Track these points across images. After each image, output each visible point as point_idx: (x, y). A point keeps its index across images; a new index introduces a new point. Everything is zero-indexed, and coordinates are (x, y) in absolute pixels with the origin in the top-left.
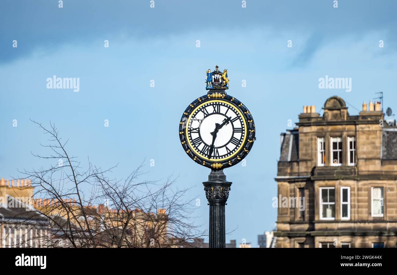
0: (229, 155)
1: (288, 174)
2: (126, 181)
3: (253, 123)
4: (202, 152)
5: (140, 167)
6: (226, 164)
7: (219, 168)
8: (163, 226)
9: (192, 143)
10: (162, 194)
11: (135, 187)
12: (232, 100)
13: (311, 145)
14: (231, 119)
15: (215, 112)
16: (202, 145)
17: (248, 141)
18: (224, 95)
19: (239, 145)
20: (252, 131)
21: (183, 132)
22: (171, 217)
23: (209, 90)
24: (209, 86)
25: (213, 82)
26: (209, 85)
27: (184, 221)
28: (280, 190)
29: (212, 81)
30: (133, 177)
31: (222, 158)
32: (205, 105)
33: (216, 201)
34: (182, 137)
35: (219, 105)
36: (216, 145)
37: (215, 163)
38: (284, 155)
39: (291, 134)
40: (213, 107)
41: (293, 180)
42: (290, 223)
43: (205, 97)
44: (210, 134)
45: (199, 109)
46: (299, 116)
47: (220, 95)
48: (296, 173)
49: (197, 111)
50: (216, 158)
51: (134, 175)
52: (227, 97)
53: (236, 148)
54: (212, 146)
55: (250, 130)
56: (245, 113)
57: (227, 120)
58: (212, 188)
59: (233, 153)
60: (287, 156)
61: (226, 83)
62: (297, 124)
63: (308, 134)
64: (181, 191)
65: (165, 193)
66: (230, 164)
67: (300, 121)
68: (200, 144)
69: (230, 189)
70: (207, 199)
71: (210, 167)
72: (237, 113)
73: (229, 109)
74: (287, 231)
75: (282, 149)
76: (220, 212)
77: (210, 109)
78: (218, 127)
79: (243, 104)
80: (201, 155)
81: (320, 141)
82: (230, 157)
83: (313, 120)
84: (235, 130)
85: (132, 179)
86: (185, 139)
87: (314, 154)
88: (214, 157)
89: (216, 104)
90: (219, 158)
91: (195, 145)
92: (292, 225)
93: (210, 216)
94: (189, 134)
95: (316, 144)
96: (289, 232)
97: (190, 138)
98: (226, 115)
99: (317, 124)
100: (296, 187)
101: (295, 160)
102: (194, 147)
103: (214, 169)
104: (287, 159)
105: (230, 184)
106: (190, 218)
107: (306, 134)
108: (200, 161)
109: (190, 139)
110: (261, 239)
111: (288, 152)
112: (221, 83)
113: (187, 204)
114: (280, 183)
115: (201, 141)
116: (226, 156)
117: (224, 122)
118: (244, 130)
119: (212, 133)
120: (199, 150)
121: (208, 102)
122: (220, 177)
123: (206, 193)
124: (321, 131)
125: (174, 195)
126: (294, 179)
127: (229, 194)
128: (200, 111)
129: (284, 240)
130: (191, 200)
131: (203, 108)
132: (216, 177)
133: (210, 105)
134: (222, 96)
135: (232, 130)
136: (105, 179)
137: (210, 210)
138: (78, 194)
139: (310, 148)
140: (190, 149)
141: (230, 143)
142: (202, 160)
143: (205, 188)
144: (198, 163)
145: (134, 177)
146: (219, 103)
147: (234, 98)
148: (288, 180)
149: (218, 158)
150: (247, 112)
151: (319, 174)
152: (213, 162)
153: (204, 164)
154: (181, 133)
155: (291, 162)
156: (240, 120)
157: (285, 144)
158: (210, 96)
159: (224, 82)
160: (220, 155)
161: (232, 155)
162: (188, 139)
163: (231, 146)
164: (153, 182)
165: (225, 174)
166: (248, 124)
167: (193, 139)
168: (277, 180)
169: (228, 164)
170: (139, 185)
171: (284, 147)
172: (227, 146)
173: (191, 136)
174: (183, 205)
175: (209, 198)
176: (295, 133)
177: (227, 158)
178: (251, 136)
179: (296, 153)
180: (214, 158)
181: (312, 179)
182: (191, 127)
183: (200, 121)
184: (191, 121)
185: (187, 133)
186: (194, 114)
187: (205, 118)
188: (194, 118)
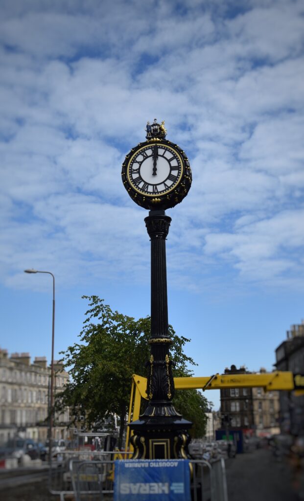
0: (167, 190)
4: (142, 189)
7: (158, 203)
9: (133, 182)
12: (168, 143)
14: (168, 159)
15: (153, 154)
16: (142, 183)
17: (185, 177)
19: (176, 181)
20: (189, 168)
31: (161, 193)
32: (144, 149)
34: (124, 177)
35: (157, 148)
37: (155, 198)
40: (152, 150)
45: (139, 153)
49: (137, 155)
52: (165, 140)
53: (173, 184)
55: (186, 168)
58: (153, 223)
59: (171, 188)
72: (174, 153)
73: (167, 151)
77: (149, 152)
80: (141, 192)
84: (172, 168)
86: (127, 179)
89: (154, 147)
94: (130, 175)
97: (131, 178)
98: (164, 156)
102: (135, 186)
108: (140, 197)
115: (141, 180)
116: (164, 191)
118: (181, 168)
119: (151, 172)
120: (139, 188)
121: (147, 146)
131: (142, 151)
133: (149, 148)
134: (160, 140)
135: (169, 169)
140: (130, 187)
141: (168, 180)
142: (143, 196)
147: (171, 142)
149: (157, 193)
150: (183, 152)
153: (144, 199)
154: (123, 174)
156: (177, 159)
158: (149, 141)
160: (159, 191)
163: (169, 183)
166: (184, 162)
167: (134, 179)
169: (166, 198)
172: (166, 183)
178: (187, 172)
180: (153, 194)
182: (132, 169)
183: (140, 163)
184: (131, 163)
185: (128, 173)
186: (134, 158)
187: (144, 160)
188: (134, 161)
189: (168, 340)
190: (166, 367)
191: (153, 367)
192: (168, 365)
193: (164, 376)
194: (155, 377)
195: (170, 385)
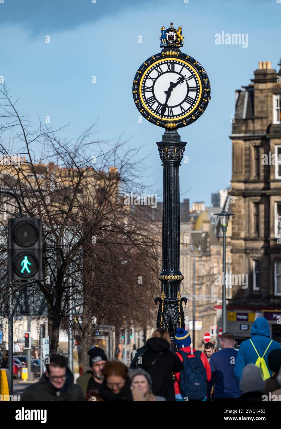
0: (183, 114)
1: (243, 132)
2: (78, 140)
3: (208, 81)
4: (156, 112)
5: (93, 126)
6: (180, 124)
7: (173, 128)
8: (115, 185)
9: (146, 102)
10: (114, 153)
11: (87, 146)
12: (186, 58)
13: (266, 102)
14: (186, 78)
15: (169, 70)
16: (156, 104)
17: (203, 101)
18: (178, 53)
19: (194, 105)
20: (207, 90)
21: (136, 91)
22: (123, 176)
23: (163, 48)
24: (163, 44)
25: (167, 39)
26: (163, 42)
27: (136, 181)
28: (235, 148)
29: (166, 38)
30: (85, 135)
31: (177, 117)
32: (159, 63)
33: (170, 161)
34: (135, 96)
35: (173, 63)
36: (169, 104)
37: (169, 123)
38: (238, 113)
39: (247, 90)
40: (168, 65)
42: (245, 182)
43: (158, 55)
44: (165, 93)
45: (153, 68)
46: (255, 72)
47: (174, 53)
48: (250, 131)
49: (151, 70)
50: (171, 118)
51: (86, 134)
52: (182, 55)
53: (191, 107)
54: (165, 106)
55: (205, 89)
56: (200, 71)
57: (182, 79)
58: (166, 149)
59: (187, 113)
60: (242, 114)
61: (181, 40)
62: (252, 81)
63: (263, 91)
65: (116, 152)
66: (184, 123)
67: (255, 77)
68: (154, 103)
69: (184, 150)
70: (161, 159)
71: (163, 127)
72: (192, 72)
73: (184, 68)
74: (241, 190)
75: (237, 106)
76: (174, 172)
77: (164, 68)
78: (173, 85)
79: (198, 62)
80: (154, 115)
81: (276, 98)
82: (184, 116)
83: (269, 77)
84: (189, 89)
85: (84, 138)
86: (139, 98)
87: (269, 111)
88: (168, 116)
89: (170, 62)
90: (174, 118)
91: (149, 105)
92: (247, 185)
93: (164, 177)
94: (142, 93)
95: (272, 101)
96: (244, 192)
97: (144, 97)
98: (181, 73)
99: (272, 80)
100: (251, 145)
101: (250, 117)
102: (148, 106)
103: (168, 129)
104: (242, 117)
105: (185, 144)
107: (261, 90)
108: (154, 120)
109: (143, 99)
110: (214, 198)
111: (243, 109)
112: (176, 41)
113: (139, 162)
114: (235, 141)
115: (155, 101)
116: (181, 116)
117: (178, 80)
118: (199, 89)
120: (153, 110)
121: (162, 60)
122: (174, 137)
123: (160, 153)
124: (277, 88)
125: (125, 154)
126: (249, 137)
127: (183, 155)
128: (154, 70)
129: (239, 200)
131: (157, 66)
132: (170, 137)
133: (165, 63)
134: (176, 53)
135: (187, 89)
136: (57, 139)
137: (164, 171)
138: (29, 153)
139: (266, 105)
140: (143, 108)
141: (185, 102)
142: (156, 119)
143: (159, 148)
144: (152, 123)
145: (87, 136)
146: (173, 61)
147: (189, 56)
148: (243, 138)
149: (172, 117)
150: (202, 71)
151: (275, 132)
152: (167, 122)
153: (158, 124)
154: (134, 92)
155: (246, 120)
156: (195, 78)
157: (240, 102)
158: (164, 54)
159: (179, 39)
160: (174, 115)
161: (187, 115)
162: (142, 98)
163: (186, 106)
164: (106, 141)
165: (179, 134)
166: (203, 83)
167: (147, 98)
168: (232, 138)
169: (183, 123)
170: (92, 144)
171: (239, 104)
172: (181, 105)
173: (144, 95)
174: (135, 164)
175: (163, 158)
176: (250, 89)
178: (206, 95)
179: (251, 110)
180: (168, 118)
181: (268, 137)
182: (144, 86)
183: (154, 80)
184: (144, 80)
185: (141, 91)
186: (147, 73)
187: (159, 76)
188: (147, 77)
189: (180, 277)
190: (178, 305)
191: (164, 304)
192: (179, 303)
193: (176, 314)
194: (166, 314)
195: (181, 323)
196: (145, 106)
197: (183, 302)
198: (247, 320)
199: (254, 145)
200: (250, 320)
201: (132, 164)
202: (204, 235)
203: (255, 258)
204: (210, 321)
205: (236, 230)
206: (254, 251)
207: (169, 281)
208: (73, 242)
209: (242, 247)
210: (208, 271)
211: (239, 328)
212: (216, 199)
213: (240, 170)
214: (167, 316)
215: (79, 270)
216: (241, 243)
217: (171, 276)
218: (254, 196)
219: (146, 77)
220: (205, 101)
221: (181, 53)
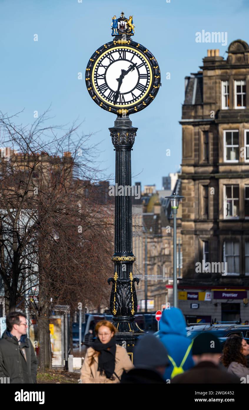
0: (134, 101)
1: (192, 118)
2: (32, 126)
3: (158, 69)
4: (108, 98)
5: (46, 112)
6: (131, 111)
8: (69, 170)
9: (98, 89)
10: (68, 139)
11: (41, 131)
12: (137, 46)
13: (215, 89)
14: (137, 65)
15: (120, 58)
16: (108, 91)
17: (154, 87)
18: (130, 42)
19: (145, 91)
20: (158, 77)
21: (89, 79)
22: (77, 161)
23: (115, 37)
24: (115, 33)
25: (119, 28)
26: (115, 31)
27: (89, 165)
28: (185, 133)
29: (117, 27)
30: (39, 122)
31: (128, 104)
32: (110, 52)
33: (122, 146)
34: (88, 83)
35: (124, 51)
36: (122, 91)
37: (121, 109)
38: (188, 99)
39: (196, 77)
40: (119, 53)
41: (197, 123)
42: (195, 166)
43: (110, 43)
44: (116, 81)
45: (105, 56)
46: (203, 59)
47: (125, 41)
48: (200, 116)
49: (103, 58)
50: (122, 104)
51: (40, 119)
52: (133, 43)
53: (142, 94)
54: (118, 92)
55: (156, 76)
56: (151, 59)
57: (133, 67)
58: (118, 134)
59: (138, 99)
60: (191, 100)
61: (131, 29)
62: (201, 68)
63: (212, 78)
64: (86, 136)
65: (70, 137)
66: (135, 109)
67: (204, 64)
68: (106, 90)
69: (136, 135)
70: (113, 144)
71: (115, 113)
72: (143, 59)
73: (135, 56)
74: (191, 173)
75: (186, 92)
76: (126, 157)
77: (116, 56)
78: (124, 73)
79: (148, 50)
80: (107, 101)
81: (224, 84)
82: (135, 103)
83: (217, 64)
84: (140, 76)
85: (38, 124)
86: (91, 85)
87: (218, 97)
88: (120, 103)
89: (122, 50)
90: (125, 104)
91: (101, 91)
92: (196, 168)
93: (116, 161)
94: (95, 80)
95: (220, 88)
96: (193, 175)
97: (96, 84)
98: (132, 61)
99: (220, 67)
100: (200, 130)
101: (199, 103)
102: (100, 93)
104: (191, 103)
105: (136, 129)
106: (95, 162)
107: (210, 77)
108: (106, 107)
109: (96, 86)
110: (165, 181)
111: (192, 95)
112: (127, 29)
113: (93, 148)
114: (184, 126)
115: (107, 88)
116: (132, 102)
117: (130, 68)
118: (150, 76)
119: (117, 80)
120: (105, 96)
121: (114, 49)
122: (126, 123)
123: (112, 138)
124: (225, 74)
125: (79, 139)
126: (199, 122)
127: (134, 140)
128: (106, 58)
129: (189, 183)
130: (96, 144)
131: (109, 54)
132: (122, 123)
133: (116, 51)
134: (127, 42)
135: (138, 76)
136: (12, 125)
137: (116, 156)
139: (214, 91)
140: (96, 95)
141: (136, 89)
142: (109, 106)
143: (111, 134)
144: (104, 109)
145: (41, 122)
146: (125, 49)
147: (140, 45)
148: (193, 124)
149: (124, 104)
150: (153, 58)
151: (223, 117)
152: (119, 108)
153: (110, 110)
154: (87, 79)
155: (195, 106)
156: (146, 66)
157: (189, 88)
158: (115, 43)
159: (130, 28)
160: (126, 101)
161: (138, 101)
162: (94, 85)
163: (137, 92)
164: (59, 126)
165: (131, 120)
166: (153, 70)
167: (99, 85)
168: (181, 123)
169: (134, 109)
170: (46, 130)
171: (188, 90)
172: (132, 92)
173: (97, 83)
174: (88, 149)
175: (115, 143)
176: (199, 76)
177: (133, 104)
178: (156, 82)
179: (200, 96)
180: (119, 104)
181: (216, 122)
182: (97, 74)
183: (106, 68)
184: (97, 67)
185: (93, 79)
186: (99, 61)
187: (111, 64)
188: (100, 65)
189: (132, 258)
190: (130, 285)
191: (117, 285)
192: (131, 283)
193: (128, 294)
194: (119, 294)
195: (133, 302)
196: (98, 93)
197: (136, 283)
198: (197, 299)
199: (203, 130)
200: (200, 299)
201: (86, 149)
202: (155, 217)
203: (205, 239)
204: (161, 301)
205: (186, 212)
206: (204, 233)
207: (121, 262)
208: (28, 225)
209: (192, 228)
210: (159, 252)
211: (190, 306)
212: (166, 182)
213: (190, 154)
214: (120, 296)
215: (35, 252)
216: (191, 225)
217: (124, 257)
218: (204, 179)
219: (98, 65)
220: (156, 87)
221: (131, 41)
